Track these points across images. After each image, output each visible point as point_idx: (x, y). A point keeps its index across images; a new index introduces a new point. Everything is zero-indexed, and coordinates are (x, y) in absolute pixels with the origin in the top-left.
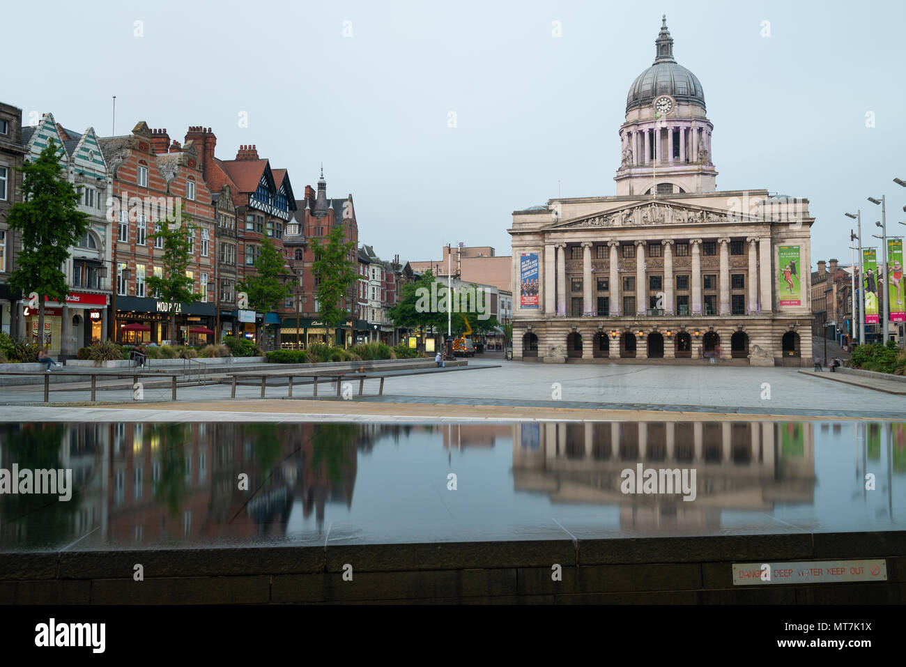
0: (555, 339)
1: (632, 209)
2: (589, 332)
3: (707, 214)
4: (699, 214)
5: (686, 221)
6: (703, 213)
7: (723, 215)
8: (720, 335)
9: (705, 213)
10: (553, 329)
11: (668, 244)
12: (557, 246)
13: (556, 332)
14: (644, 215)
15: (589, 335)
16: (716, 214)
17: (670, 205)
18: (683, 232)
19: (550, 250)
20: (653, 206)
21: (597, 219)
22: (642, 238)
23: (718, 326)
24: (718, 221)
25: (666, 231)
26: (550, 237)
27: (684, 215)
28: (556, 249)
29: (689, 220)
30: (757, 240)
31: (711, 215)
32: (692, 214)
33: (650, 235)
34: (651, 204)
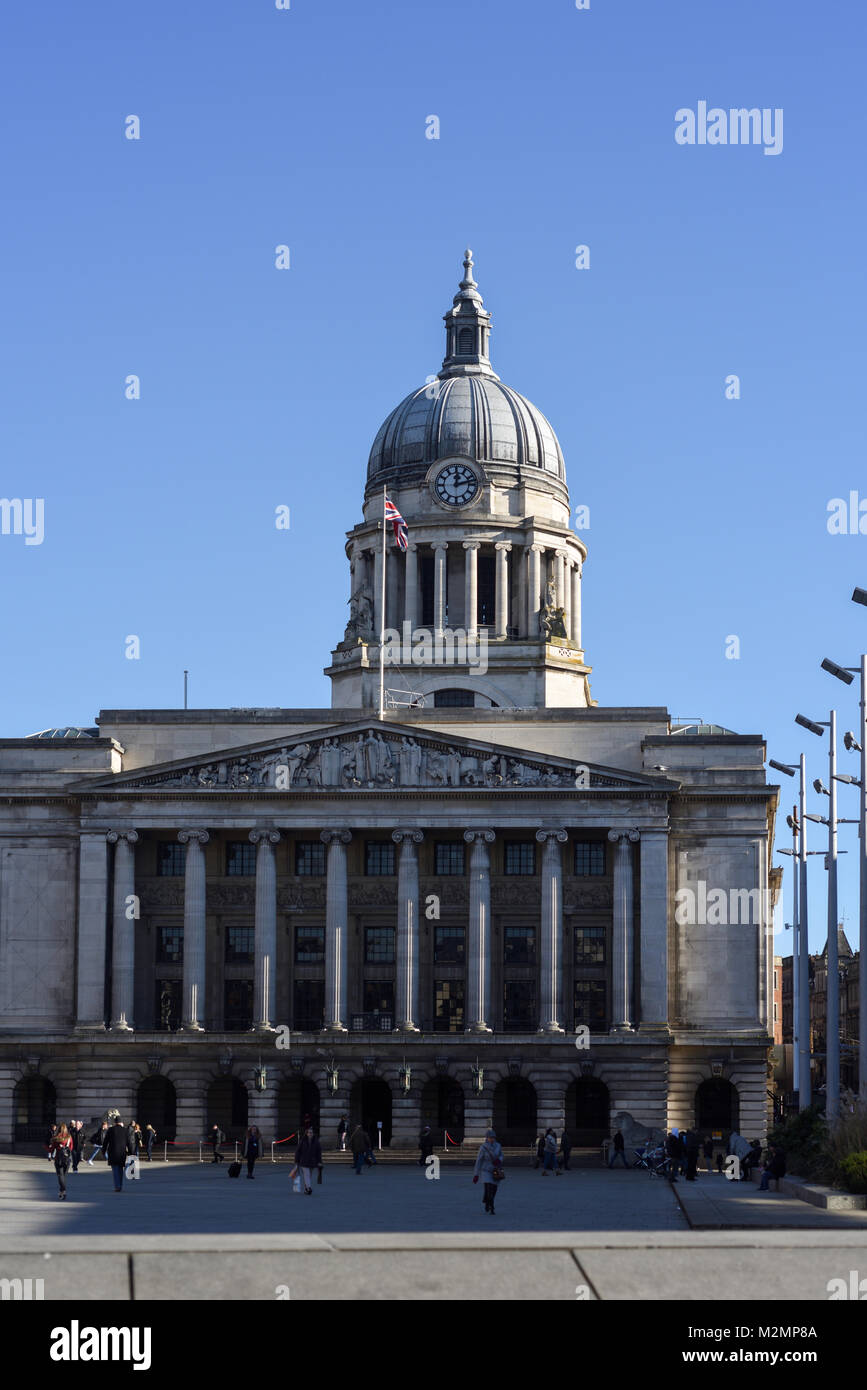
0: (102, 1093)
1: (315, 745)
2: (194, 1075)
3: (509, 764)
4: (487, 765)
5: (456, 780)
6: (498, 762)
7: (550, 770)
8: (537, 1085)
9: (503, 762)
10: (95, 1065)
11: (408, 842)
12: (113, 837)
13: (104, 1074)
14: (346, 761)
15: (194, 1084)
16: (533, 766)
17: (416, 740)
18: (447, 811)
19: (93, 847)
20: (371, 739)
21: (222, 770)
22: (341, 823)
23: (533, 1061)
24: (537, 785)
25: (404, 807)
26: (95, 812)
27: (454, 766)
28: (112, 848)
29: (462, 778)
30: (634, 836)
31: (519, 769)
32: (470, 764)
33: (363, 816)
34: (365, 733)
